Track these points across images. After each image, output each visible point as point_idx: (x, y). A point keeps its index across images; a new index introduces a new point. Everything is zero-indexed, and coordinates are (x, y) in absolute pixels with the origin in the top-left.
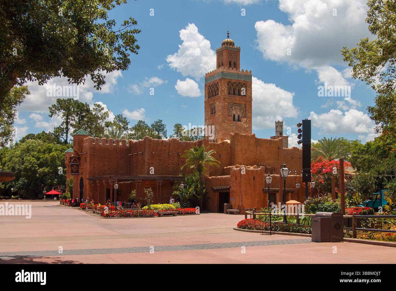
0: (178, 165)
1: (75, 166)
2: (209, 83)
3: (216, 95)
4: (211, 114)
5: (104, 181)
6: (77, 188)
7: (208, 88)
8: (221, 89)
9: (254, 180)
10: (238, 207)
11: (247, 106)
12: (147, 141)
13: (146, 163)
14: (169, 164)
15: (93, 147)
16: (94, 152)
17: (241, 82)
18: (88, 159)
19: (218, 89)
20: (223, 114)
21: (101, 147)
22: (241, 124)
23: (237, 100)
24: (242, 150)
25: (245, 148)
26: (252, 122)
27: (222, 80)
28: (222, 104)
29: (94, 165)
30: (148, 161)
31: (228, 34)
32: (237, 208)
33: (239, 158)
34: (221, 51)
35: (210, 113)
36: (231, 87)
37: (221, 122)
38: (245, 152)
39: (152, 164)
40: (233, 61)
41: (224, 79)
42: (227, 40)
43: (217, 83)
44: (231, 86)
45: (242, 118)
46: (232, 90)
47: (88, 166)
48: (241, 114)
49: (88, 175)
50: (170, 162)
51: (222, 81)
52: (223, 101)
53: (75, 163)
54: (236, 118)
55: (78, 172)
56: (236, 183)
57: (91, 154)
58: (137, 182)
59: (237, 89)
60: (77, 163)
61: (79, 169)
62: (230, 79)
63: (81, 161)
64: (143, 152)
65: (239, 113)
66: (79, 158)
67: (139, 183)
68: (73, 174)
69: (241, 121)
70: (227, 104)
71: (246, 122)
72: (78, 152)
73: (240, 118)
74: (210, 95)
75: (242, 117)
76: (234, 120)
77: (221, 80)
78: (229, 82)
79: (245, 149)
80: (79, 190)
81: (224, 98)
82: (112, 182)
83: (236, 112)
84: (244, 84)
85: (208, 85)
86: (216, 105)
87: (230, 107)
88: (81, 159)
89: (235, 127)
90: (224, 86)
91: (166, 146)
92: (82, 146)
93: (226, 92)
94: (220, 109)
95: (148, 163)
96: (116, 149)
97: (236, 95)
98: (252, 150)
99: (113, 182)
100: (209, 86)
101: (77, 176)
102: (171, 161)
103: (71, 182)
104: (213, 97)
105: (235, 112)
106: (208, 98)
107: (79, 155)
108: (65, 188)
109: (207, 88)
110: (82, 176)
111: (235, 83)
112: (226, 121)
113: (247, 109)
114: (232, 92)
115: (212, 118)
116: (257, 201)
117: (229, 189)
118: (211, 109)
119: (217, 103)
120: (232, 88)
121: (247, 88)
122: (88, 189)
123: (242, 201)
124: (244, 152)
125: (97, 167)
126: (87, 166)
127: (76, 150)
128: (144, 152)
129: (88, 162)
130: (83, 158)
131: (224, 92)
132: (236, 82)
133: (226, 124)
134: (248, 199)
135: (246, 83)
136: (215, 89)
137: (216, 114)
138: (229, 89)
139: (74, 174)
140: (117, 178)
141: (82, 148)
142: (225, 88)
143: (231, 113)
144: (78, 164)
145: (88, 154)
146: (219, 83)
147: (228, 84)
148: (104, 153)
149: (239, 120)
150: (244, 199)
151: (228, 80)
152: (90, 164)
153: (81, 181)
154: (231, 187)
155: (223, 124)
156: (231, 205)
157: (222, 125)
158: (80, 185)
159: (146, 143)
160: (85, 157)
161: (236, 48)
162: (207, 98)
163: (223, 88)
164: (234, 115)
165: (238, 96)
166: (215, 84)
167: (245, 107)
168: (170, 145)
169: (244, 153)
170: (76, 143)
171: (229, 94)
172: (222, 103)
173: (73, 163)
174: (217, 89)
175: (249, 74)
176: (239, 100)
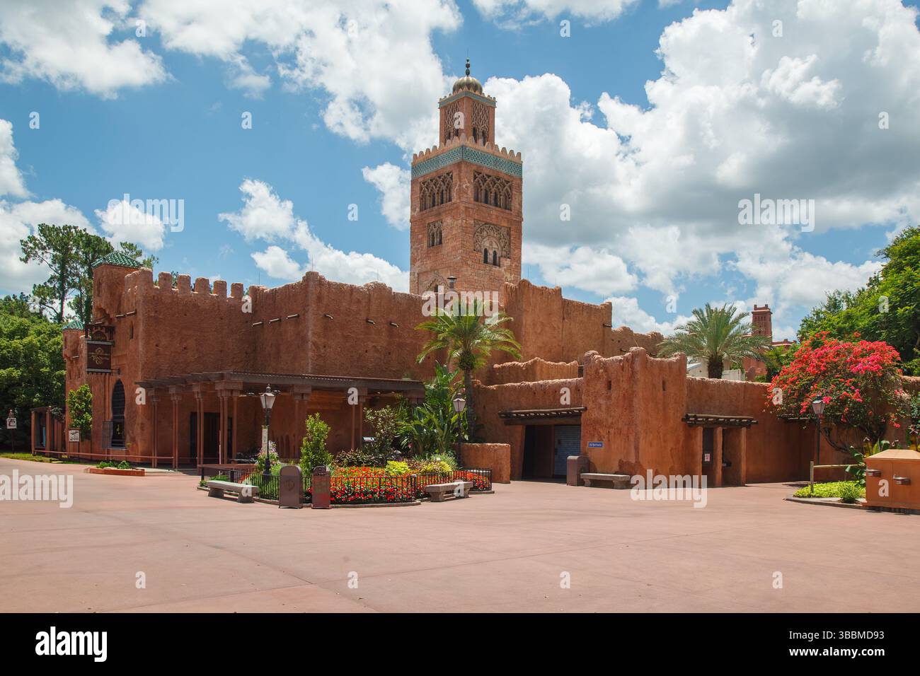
0: (390, 353)
1: (99, 351)
2: (424, 176)
3: (442, 203)
4: (429, 246)
5: (196, 389)
6: (105, 410)
7: (421, 189)
8: (460, 185)
9: (664, 390)
10: (620, 466)
11: (512, 232)
12: (311, 283)
13: (310, 343)
14: (366, 352)
15: (154, 296)
16: (156, 312)
17: (501, 175)
18: (141, 329)
19: (449, 188)
20: (463, 246)
21: (177, 297)
22: (499, 272)
23: (494, 217)
24: (534, 325)
25: (541, 320)
26: (521, 269)
27: (463, 166)
28: (462, 222)
29: (157, 346)
30: (313, 339)
31: (468, 66)
32: (616, 468)
33: (528, 344)
34: (454, 103)
35: (425, 245)
36: (482, 184)
37: (460, 264)
38: (542, 331)
39: (325, 347)
40: (481, 128)
41: (467, 162)
42: (468, 80)
43: (448, 174)
44: (480, 181)
45: (502, 259)
46: (483, 192)
47: (141, 349)
48: (500, 249)
49: (140, 373)
50: (370, 345)
51: (463, 169)
52: (463, 216)
53: (98, 340)
54: (490, 257)
55: (107, 365)
56: (609, 398)
57: (150, 317)
58: (297, 394)
59: (493, 190)
60: (105, 341)
61: (109, 357)
62: (480, 167)
63: (117, 337)
64: (298, 316)
65: (496, 247)
66: (111, 330)
67: (303, 395)
68: (93, 370)
69: (499, 266)
70: (472, 222)
71: (509, 269)
72: (107, 312)
73: (498, 258)
74: (425, 202)
75: (502, 256)
76: (486, 261)
77: (459, 165)
78: (477, 173)
79: (542, 323)
80: (111, 415)
81: (467, 208)
82: (226, 390)
83: (490, 244)
84: (508, 182)
85: (421, 180)
86: (445, 224)
87: (479, 230)
88: (117, 329)
89: (488, 276)
90: (466, 180)
91: (359, 301)
92: (120, 296)
93: (471, 194)
94: (455, 234)
95: (314, 343)
96: (218, 306)
97: (491, 204)
98: (555, 326)
99: (228, 390)
100: (424, 183)
101: (105, 377)
102: (373, 342)
103: (79, 398)
104: (436, 207)
105: (487, 244)
106: (421, 210)
107: (111, 320)
108: (64, 412)
109: (417, 189)
110: (119, 377)
111: (489, 176)
112: (470, 262)
113: (512, 238)
114: (482, 196)
115: (431, 255)
116: (669, 449)
117: (579, 415)
118: (429, 236)
119: (448, 220)
120: (483, 187)
121: (513, 192)
122: (140, 411)
123: (637, 449)
124: (539, 331)
125: (167, 353)
126: (136, 349)
127: (103, 306)
128: (304, 315)
129: (140, 337)
130: (123, 328)
131: (467, 194)
132: (490, 174)
133: (469, 269)
134: (651, 445)
135: (510, 179)
136: (440, 188)
137: (444, 245)
138: (477, 189)
139: (96, 370)
140: (241, 380)
141: (120, 302)
142: (469, 185)
143: (480, 246)
144: (110, 344)
145: (140, 316)
146: (455, 174)
147: (475, 178)
148: (186, 315)
149: (494, 263)
150: (642, 444)
151: (475, 168)
152: (147, 343)
153: (115, 390)
154: (586, 409)
155: (464, 269)
156: (589, 462)
157: (462, 271)
158: (113, 402)
159: (310, 289)
160: (128, 324)
161: (486, 99)
162: (418, 209)
163: (464, 187)
164: (486, 251)
165: (494, 207)
166: (440, 177)
167: (509, 234)
168: (370, 300)
169: (540, 334)
170: (103, 285)
171: (477, 199)
172: (462, 219)
173: (93, 342)
174: (447, 187)
175: (516, 160)
176: (497, 217)
